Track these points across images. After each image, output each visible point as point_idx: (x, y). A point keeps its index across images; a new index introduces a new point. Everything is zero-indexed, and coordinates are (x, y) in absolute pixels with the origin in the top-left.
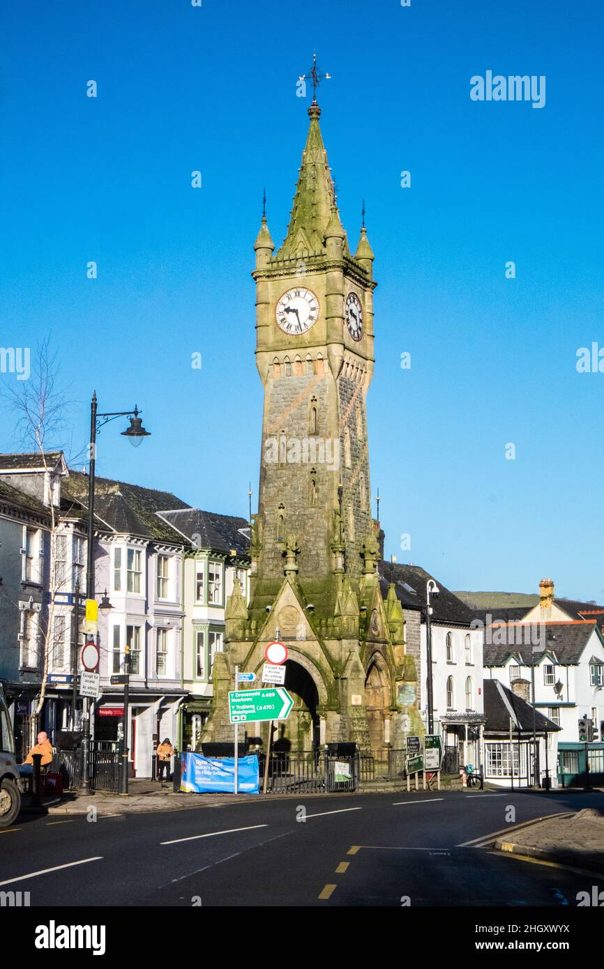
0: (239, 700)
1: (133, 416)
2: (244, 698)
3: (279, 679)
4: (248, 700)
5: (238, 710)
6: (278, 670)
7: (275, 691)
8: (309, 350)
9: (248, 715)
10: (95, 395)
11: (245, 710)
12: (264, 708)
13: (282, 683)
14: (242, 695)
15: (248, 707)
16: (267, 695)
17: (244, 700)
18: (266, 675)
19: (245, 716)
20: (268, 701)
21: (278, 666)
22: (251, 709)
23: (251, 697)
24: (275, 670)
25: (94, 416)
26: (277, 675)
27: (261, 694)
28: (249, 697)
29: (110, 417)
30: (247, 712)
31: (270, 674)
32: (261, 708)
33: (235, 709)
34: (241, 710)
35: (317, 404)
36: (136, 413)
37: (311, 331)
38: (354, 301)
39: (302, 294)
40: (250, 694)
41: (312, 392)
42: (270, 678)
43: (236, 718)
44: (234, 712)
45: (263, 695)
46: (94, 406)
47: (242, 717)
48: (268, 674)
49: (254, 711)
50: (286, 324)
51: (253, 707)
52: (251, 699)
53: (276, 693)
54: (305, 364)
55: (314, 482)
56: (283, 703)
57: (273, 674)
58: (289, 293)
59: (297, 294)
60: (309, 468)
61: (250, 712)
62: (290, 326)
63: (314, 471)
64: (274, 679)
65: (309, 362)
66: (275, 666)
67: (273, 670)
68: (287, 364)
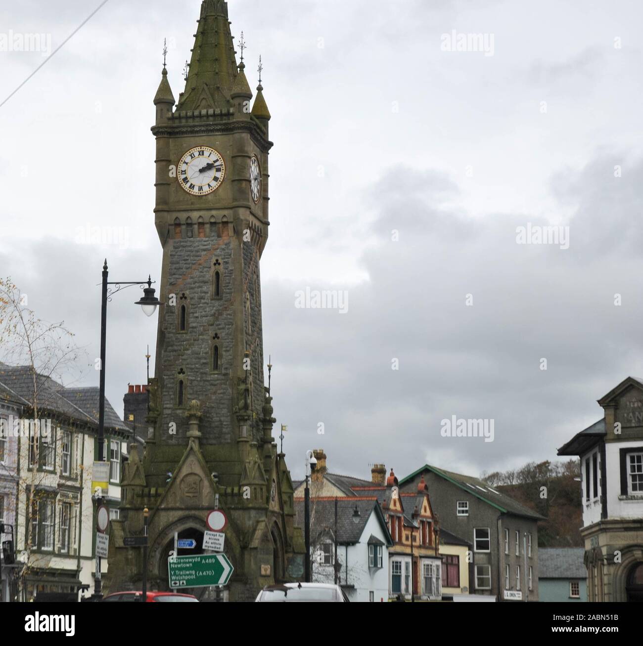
0: (179, 566)
2: (183, 563)
3: (218, 546)
4: (188, 565)
5: (178, 576)
6: (218, 537)
7: (215, 557)
8: (214, 213)
9: (187, 581)
10: (106, 263)
11: (185, 575)
12: (205, 573)
13: (222, 549)
14: (182, 561)
15: (188, 572)
16: (207, 561)
17: (184, 566)
18: (206, 542)
19: (185, 582)
20: (208, 567)
21: (218, 534)
22: (191, 575)
23: (192, 562)
24: (216, 537)
25: (105, 283)
26: (217, 542)
27: (201, 560)
28: (189, 563)
29: (122, 286)
30: (186, 578)
31: (211, 541)
32: (201, 573)
33: (175, 574)
34: (180, 575)
35: (221, 268)
37: (215, 192)
38: (255, 163)
39: (206, 153)
40: (190, 560)
41: (216, 256)
42: (210, 545)
43: (176, 583)
44: (173, 578)
45: (203, 561)
46: (105, 274)
47: (181, 582)
48: (208, 540)
49: (193, 577)
50: (189, 184)
51: (194, 572)
52: (191, 565)
53: (217, 560)
54: (207, 226)
55: (216, 348)
56: (223, 569)
57: (212, 541)
58: (192, 151)
59: (201, 153)
60: (211, 333)
61: (189, 577)
62: (192, 186)
63: (216, 336)
64: (213, 545)
65: (212, 224)
66: (215, 533)
67: (213, 537)
68: (190, 225)
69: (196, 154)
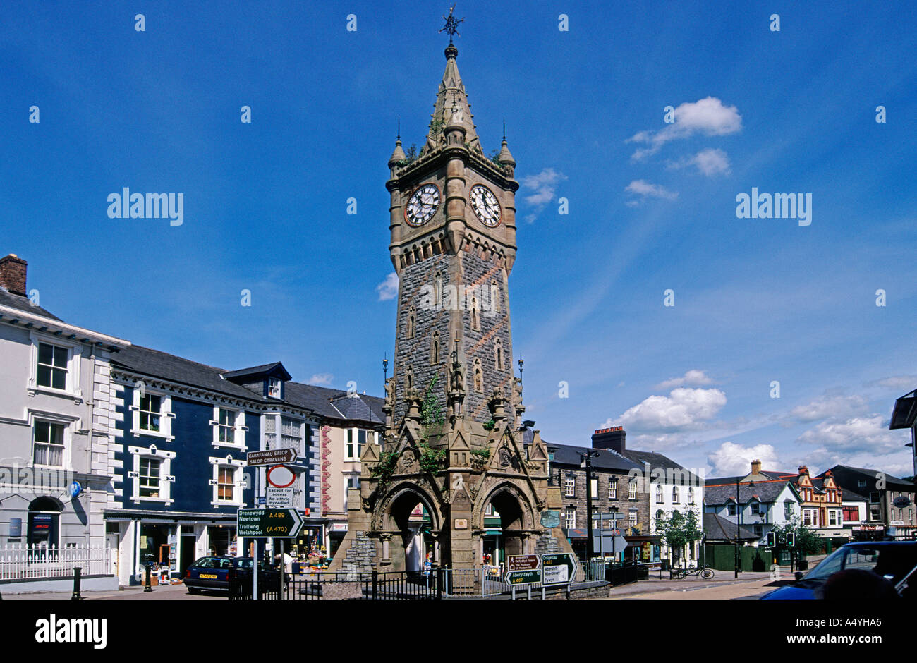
3: (286, 501)
4: (255, 519)
6: (284, 493)
15: (251, 527)
16: (276, 516)
18: (270, 499)
21: (284, 489)
23: (259, 516)
24: (281, 493)
26: (284, 497)
31: (275, 497)
42: (275, 501)
45: (271, 516)
48: (272, 497)
56: (294, 522)
57: (278, 497)
64: (278, 501)
66: (281, 489)
67: (278, 493)
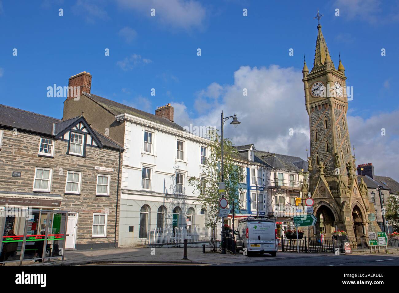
0: (297, 219)
1: (234, 117)
3: (311, 211)
6: (310, 208)
7: (310, 215)
8: (323, 101)
10: (222, 112)
25: (222, 119)
29: (227, 118)
31: (307, 209)
32: (305, 221)
33: (296, 222)
34: (298, 222)
35: (327, 118)
36: (235, 116)
38: (338, 84)
39: (319, 84)
41: (325, 115)
43: (296, 225)
46: (222, 115)
47: (298, 225)
49: (303, 223)
54: (321, 106)
55: (328, 144)
56: (313, 220)
58: (314, 84)
59: (317, 84)
60: (326, 140)
61: (301, 223)
62: (315, 95)
63: (327, 141)
65: (323, 105)
68: (316, 107)
69: (316, 85)
